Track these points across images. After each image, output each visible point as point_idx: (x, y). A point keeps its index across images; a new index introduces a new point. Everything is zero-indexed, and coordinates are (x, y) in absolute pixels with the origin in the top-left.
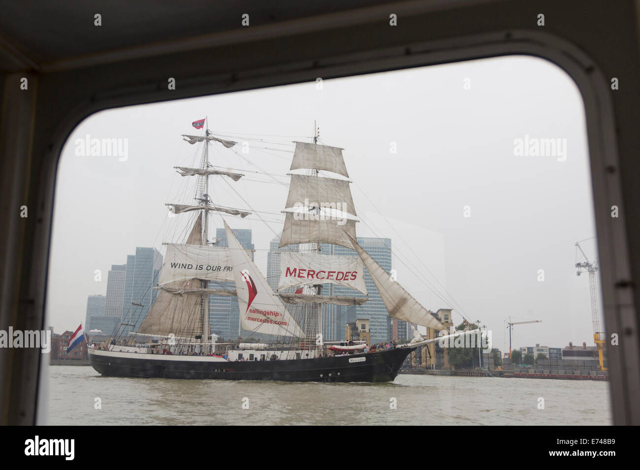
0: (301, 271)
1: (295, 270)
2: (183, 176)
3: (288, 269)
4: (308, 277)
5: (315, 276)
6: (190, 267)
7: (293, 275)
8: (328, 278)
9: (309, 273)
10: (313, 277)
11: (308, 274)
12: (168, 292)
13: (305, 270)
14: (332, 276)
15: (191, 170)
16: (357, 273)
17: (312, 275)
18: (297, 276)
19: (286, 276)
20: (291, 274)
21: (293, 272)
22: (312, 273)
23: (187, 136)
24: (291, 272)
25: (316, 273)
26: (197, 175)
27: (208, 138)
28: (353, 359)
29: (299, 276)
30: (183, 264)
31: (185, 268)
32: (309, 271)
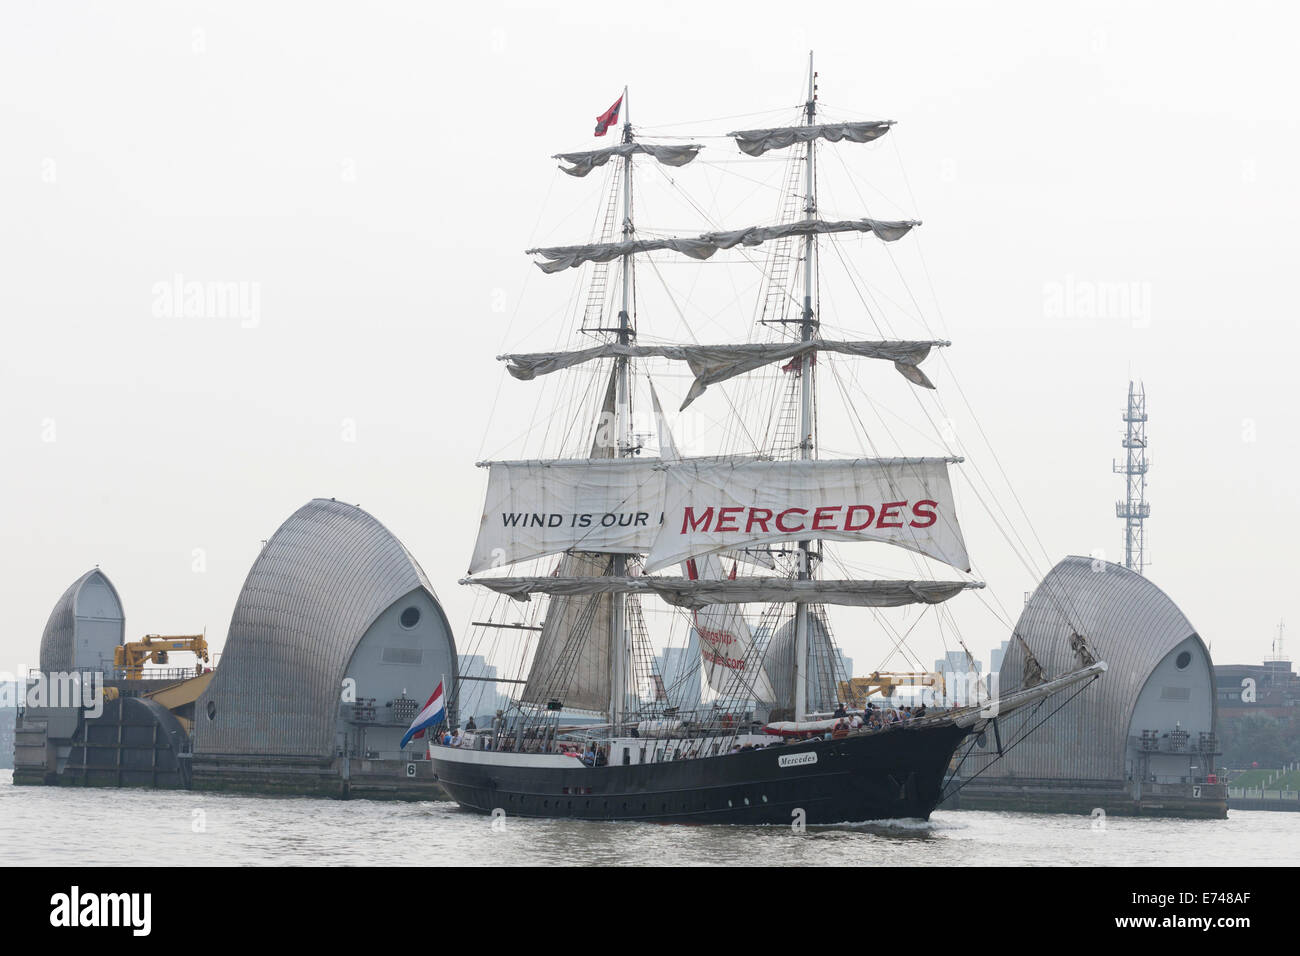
0: (728, 515)
1: (710, 512)
2: (548, 273)
3: (689, 512)
4: (748, 529)
5: (771, 523)
6: (556, 520)
7: (702, 526)
8: (815, 527)
9: (751, 516)
10: (765, 529)
11: (751, 519)
12: (497, 589)
13: (741, 510)
14: (830, 519)
15: (571, 250)
16: (934, 504)
17: (763, 522)
18: (713, 525)
19: (684, 531)
20: (694, 526)
21: (701, 519)
22: (763, 515)
23: (566, 157)
24: (697, 519)
25: (776, 514)
26: (589, 265)
27: (629, 149)
28: (790, 757)
29: (719, 529)
30: (535, 516)
31: (541, 524)
32: (753, 510)
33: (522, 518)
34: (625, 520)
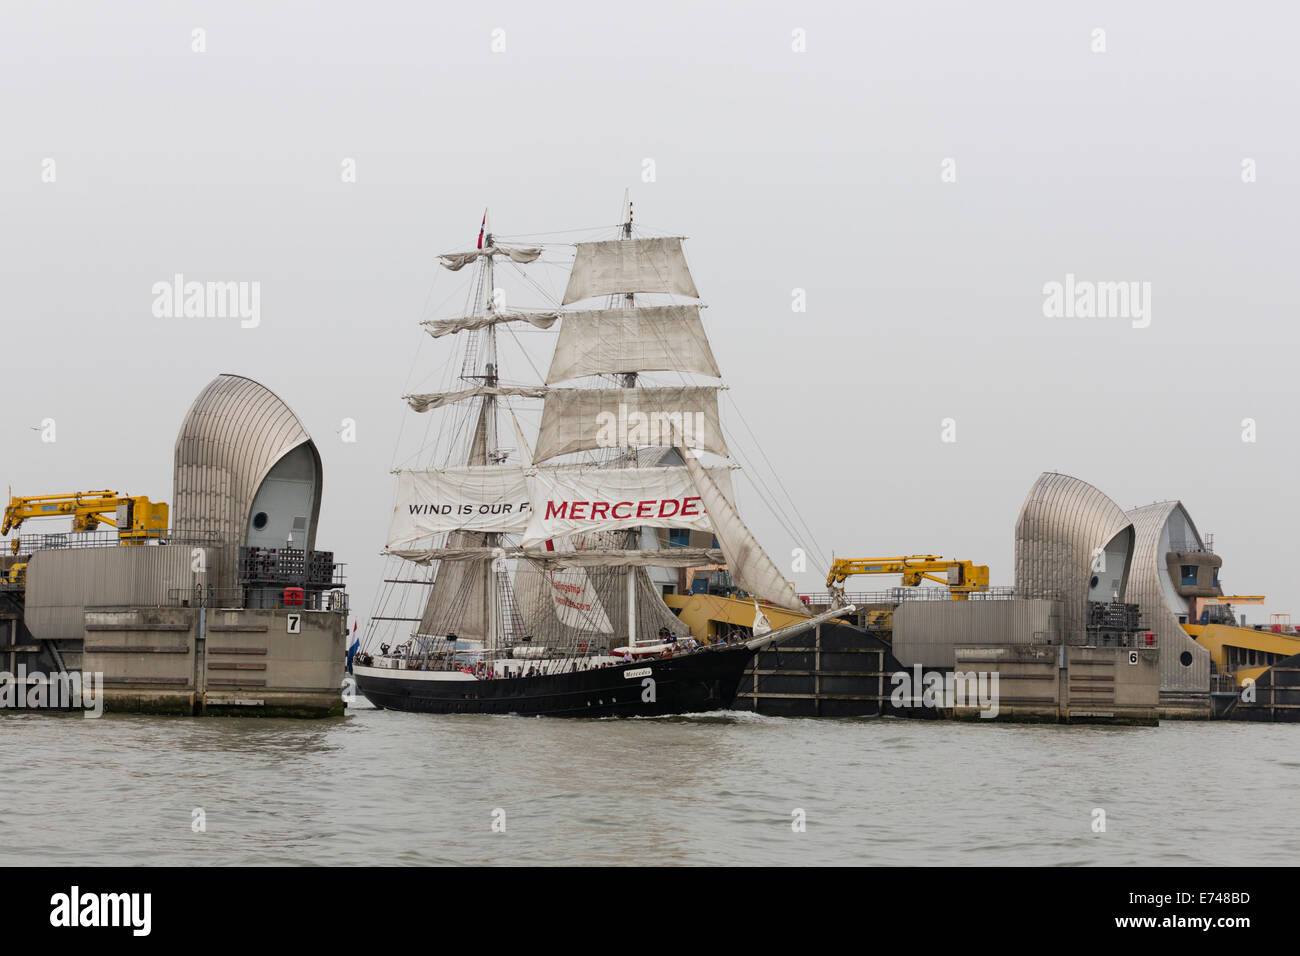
0: (578, 507)
1: (565, 505)
2: (435, 337)
3: (551, 504)
4: (593, 517)
5: (608, 513)
6: (447, 510)
7: (559, 515)
8: (639, 515)
9: (594, 508)
10: (604, 517)
11: (595, 510)
12: (405, 558)
13: (587, 503)
14: (649, 509)
15: (452, 322)
17: (602, 512)
18: (567, 515)
19: (547, 518)
20: (555, 514)
21: (559, 510)
22: (603, 508)
23: (446, 257)
24: (556, 510)
25: (612, 506)
26: (465, 332)
27: (491, 251)
28: (632, 671)
29: (572, 517)
30: (432, 506)
31: (437, 512)
32: (595, 504)
33: (424, 508)
34: (496, 510)
